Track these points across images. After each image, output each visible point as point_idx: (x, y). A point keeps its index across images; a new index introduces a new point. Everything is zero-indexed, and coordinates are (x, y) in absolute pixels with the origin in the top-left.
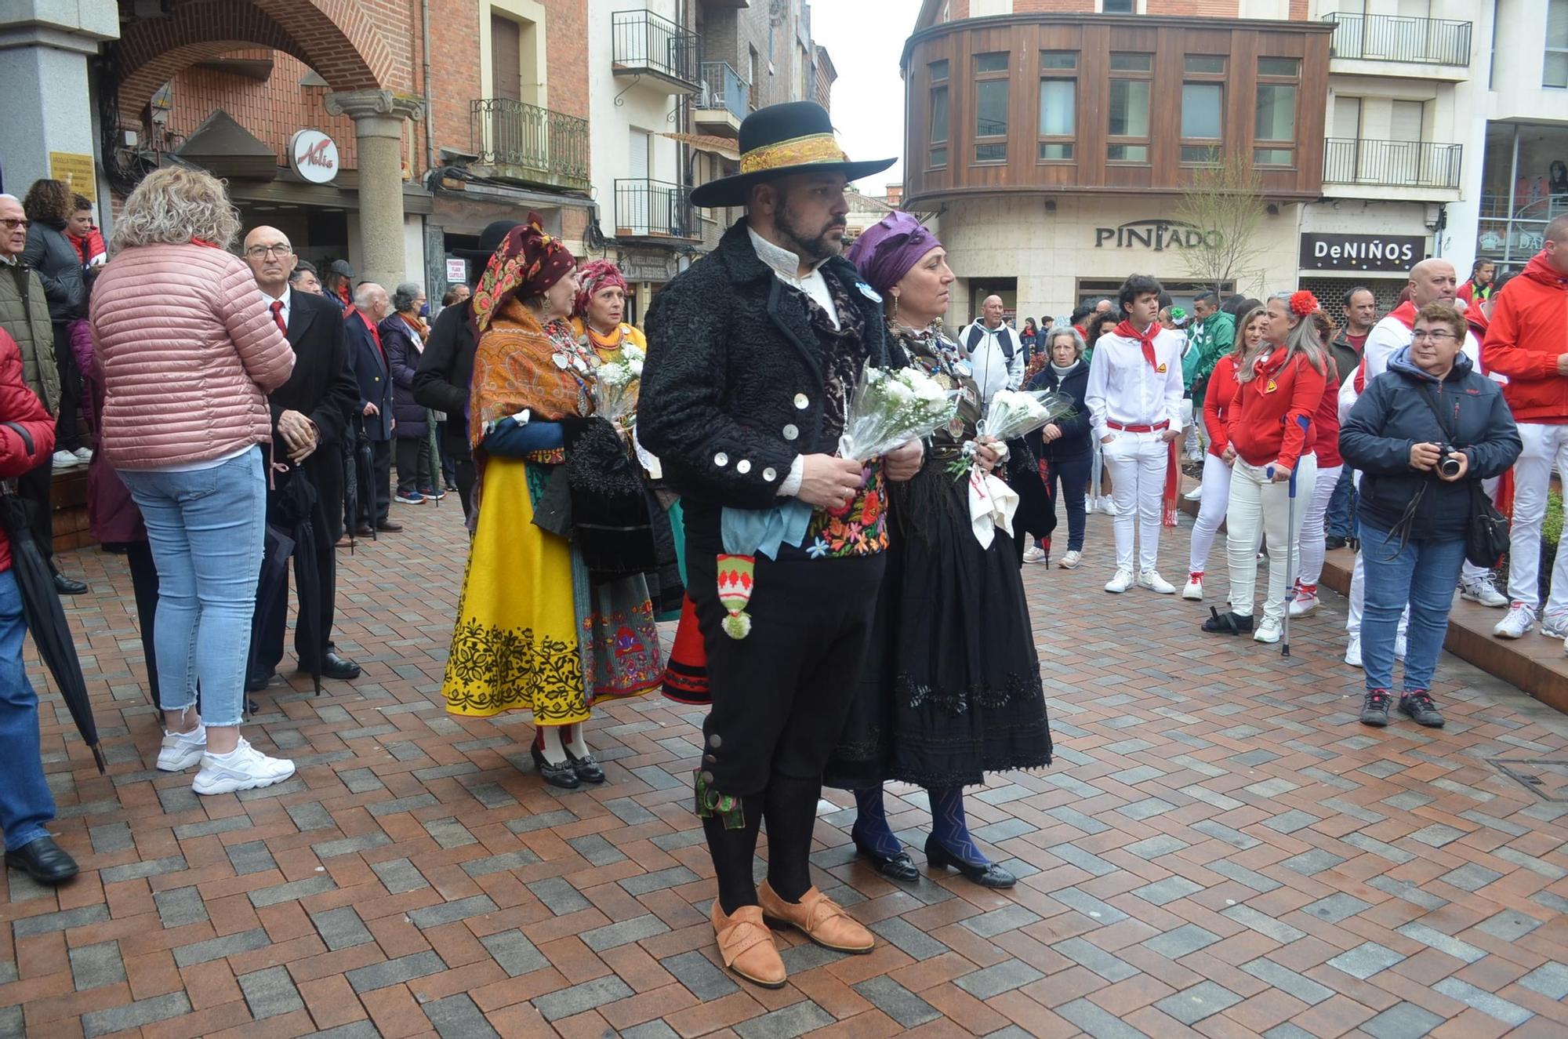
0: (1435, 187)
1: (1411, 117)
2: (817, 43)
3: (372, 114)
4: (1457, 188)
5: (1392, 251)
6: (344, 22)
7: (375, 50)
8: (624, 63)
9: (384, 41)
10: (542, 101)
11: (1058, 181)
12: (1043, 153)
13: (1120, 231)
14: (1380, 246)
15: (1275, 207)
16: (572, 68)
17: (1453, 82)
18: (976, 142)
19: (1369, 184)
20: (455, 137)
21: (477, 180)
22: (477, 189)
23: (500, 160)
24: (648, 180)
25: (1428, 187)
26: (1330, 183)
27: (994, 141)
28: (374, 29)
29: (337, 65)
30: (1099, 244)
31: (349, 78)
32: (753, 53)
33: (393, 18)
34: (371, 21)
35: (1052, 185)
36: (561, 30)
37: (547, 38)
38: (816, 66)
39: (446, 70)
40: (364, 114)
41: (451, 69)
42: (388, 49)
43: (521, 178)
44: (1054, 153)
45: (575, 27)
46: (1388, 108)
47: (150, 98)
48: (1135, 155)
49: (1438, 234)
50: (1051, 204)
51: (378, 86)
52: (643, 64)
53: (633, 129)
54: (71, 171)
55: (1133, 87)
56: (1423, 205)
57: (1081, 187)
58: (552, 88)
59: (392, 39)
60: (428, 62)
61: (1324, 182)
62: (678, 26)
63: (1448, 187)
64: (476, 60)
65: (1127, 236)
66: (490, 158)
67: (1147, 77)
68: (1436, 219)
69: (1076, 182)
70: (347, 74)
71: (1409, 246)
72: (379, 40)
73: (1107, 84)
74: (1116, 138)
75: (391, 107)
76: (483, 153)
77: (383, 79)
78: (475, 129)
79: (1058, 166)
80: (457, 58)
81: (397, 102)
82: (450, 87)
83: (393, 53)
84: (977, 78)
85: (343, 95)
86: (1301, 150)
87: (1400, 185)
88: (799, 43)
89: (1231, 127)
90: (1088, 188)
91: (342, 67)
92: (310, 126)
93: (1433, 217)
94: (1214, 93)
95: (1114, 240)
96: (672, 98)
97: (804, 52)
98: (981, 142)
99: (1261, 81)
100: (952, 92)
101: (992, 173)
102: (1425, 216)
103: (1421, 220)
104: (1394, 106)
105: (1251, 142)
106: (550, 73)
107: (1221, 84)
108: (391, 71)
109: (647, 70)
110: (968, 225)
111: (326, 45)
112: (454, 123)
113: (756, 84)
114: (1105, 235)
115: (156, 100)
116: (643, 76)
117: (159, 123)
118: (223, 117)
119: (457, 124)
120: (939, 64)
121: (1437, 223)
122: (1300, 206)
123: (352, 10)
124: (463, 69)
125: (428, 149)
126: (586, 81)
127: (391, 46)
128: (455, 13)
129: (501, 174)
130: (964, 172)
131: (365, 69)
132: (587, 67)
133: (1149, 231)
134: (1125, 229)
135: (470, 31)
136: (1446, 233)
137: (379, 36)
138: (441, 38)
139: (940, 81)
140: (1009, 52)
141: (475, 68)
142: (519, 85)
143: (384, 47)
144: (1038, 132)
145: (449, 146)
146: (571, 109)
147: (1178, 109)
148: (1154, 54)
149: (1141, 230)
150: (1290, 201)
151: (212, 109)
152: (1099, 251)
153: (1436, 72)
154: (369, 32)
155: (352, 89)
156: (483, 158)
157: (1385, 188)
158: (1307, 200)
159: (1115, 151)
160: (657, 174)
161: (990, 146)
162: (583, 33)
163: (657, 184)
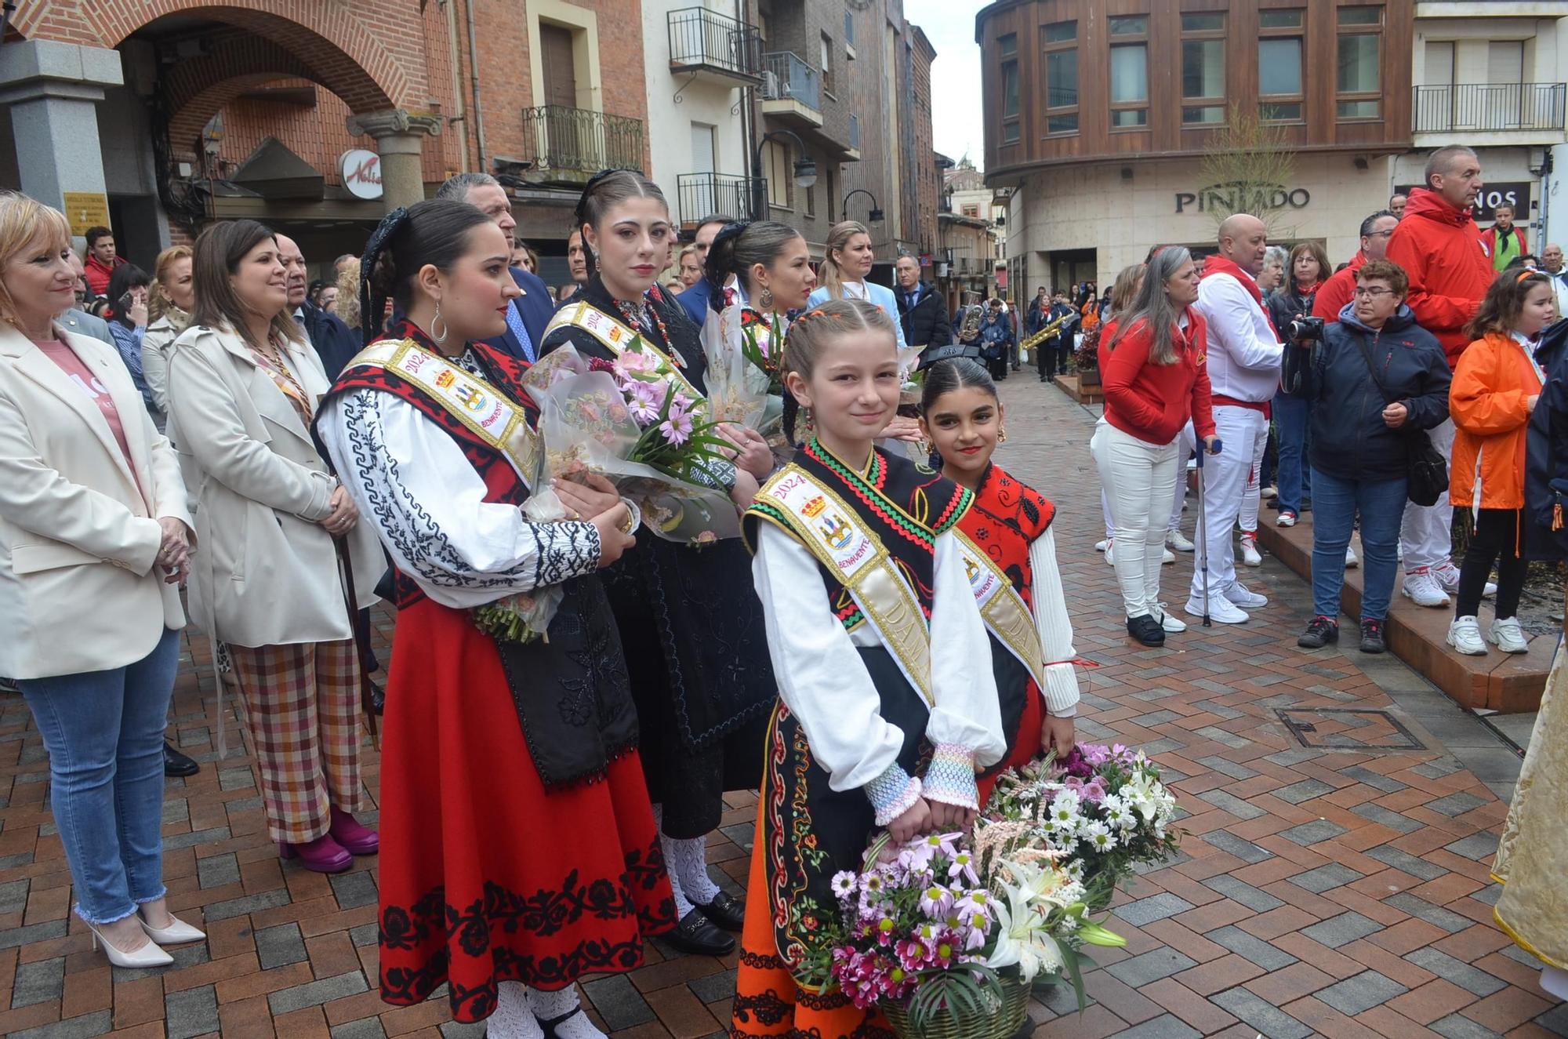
0: (1538, 130)
1: (1511, 59)
2: (912, 23)
3: (389, 133)
4: (1562, 129)
5: (1494, 199)
6: (354, 49)
7: (388, 73)
8: (680, 61)
9: (397, 63)
10: (597, 103)
11: (1132, 148)
12: (1117, 121)
13: (1201, 194)
14: (1481, 195)
15: (1364, 161)
16: (627, 70)
17: (1553, 19)
18: (1048, 114)
19: (1466, 131)
20: (508, 145)
21: (530, 186)
22: (528, 194)
23: (553, 164)
24: (715, 174)
25: (1530, 130)
26: (1423, 132)
27: (1067, 112)
28: (386, 53)
29: (353, 89)
30: (1180, 210)
31: (367, 101)
32: (827, 39)
33: (406, 41)
34: (382, 46)
35: (1126, 153)
36: (613, 33)
37: (599, 42)
38: (911, 45)
39: (495, 81)
40: (383, 133)
41: (501, 80)
42: (402, 70)
43: (574, 180)
44: (1129, 120)
45: (629, 29)
46: (1485, 50)
47: (201, 131)
48: (1212, 117)
49: (1544, 178)
50: (1127, 172)
51: (392, 106)
52: (699, 61)
53: (695, 124)
54: (84, 208)
55: (1208, 46)
56: (1527, 150)
57: (1155, 153)
58: (607, 92)
59: (406, 61)
60: (477, 75)
61: (1416, 132)
62: (738, 21)
63: (1553, 129)
64: (526, 70)
65: (1208, 200)
66: (543, 163)
67: (1222, 36)
68: (1542, 163)
69: (1151, 148)
70: (364, 96)
71: (1512, 193)
72: (392, 63)
73: (1179, 47)
74: (1192, 100)
75: (407, 125)
76: (536, 159)
77: (397, 100)
78: (528, 136)
79: (1130, 133)
80: (507, 70)
81: (412, 120)
82: (502, 98)
83: (407, 74)
84: (1046, 49)
85: (362, 117)
86: (1388, 101)
87: (1499, 130)
88: (889, 24)
89: (1312, 82)
90: (1164, 153)
91: (358, 91)
92: (360, 146)
93: (1538, 162)
94: (1294, 47)
95: (1196, 205)
96: (736, 92)
97: (896, 33)
98: (1052, 114)
99: (1342, 31)
100: (1021, 64)
101: (1064, 144)
102: (1529, 158)
103: (1524, 165)
104: (1491, 48)
105: (1334, 95)
106: (604, 75)
107: (1300, 38)
108: (405, 91)
109: (702, 66)
110: (1046, 198)
111: (341, 72)
112: (507, 132)
113: (832, 70)
114: (1185, 200)
115: (206, 132)
116: (700, 72)
117: (212, 153)
118: (274, 142)
119: (509, 133)
120: (1007, 39)
121: (1543, 167)
122: (1391, 159)
123: (362, 36)
124: (513, 80)
125: (480, 159)
126: (643, 81)
127: (405, 67)
128: (501, 26)
129: (554, 179)
130: (1037, 145)
131: (379, 92)
132: (642, 68)
133: (1231, 194)
134: (1206, 193)
135: (518, 42)
136: (1553, 178)
137: (392, 58)
138: (489, 51)
139: (1010, 54)
140: (1076, 21)
141: (525, 78)
142: (573, 90)
143: (397, 69)
144: (1109, 100)
145: (503, 154)
146: (628, 111)
147: (1254, 66)
148: (1226, 11)
149: (1223, 193)
150: (1379, 154)
151: (263, 137)
152: (1180, 217)
153: (1534, 9)
154: (381, 56)
155: (370, 111)
156: (537, 164)
157: (1483, 135)
158: (1398, 152)
159: (1193, 114)
160: (723, 168)
161: (1061, 117)
162: (637, 35)
163: (723, 178)
